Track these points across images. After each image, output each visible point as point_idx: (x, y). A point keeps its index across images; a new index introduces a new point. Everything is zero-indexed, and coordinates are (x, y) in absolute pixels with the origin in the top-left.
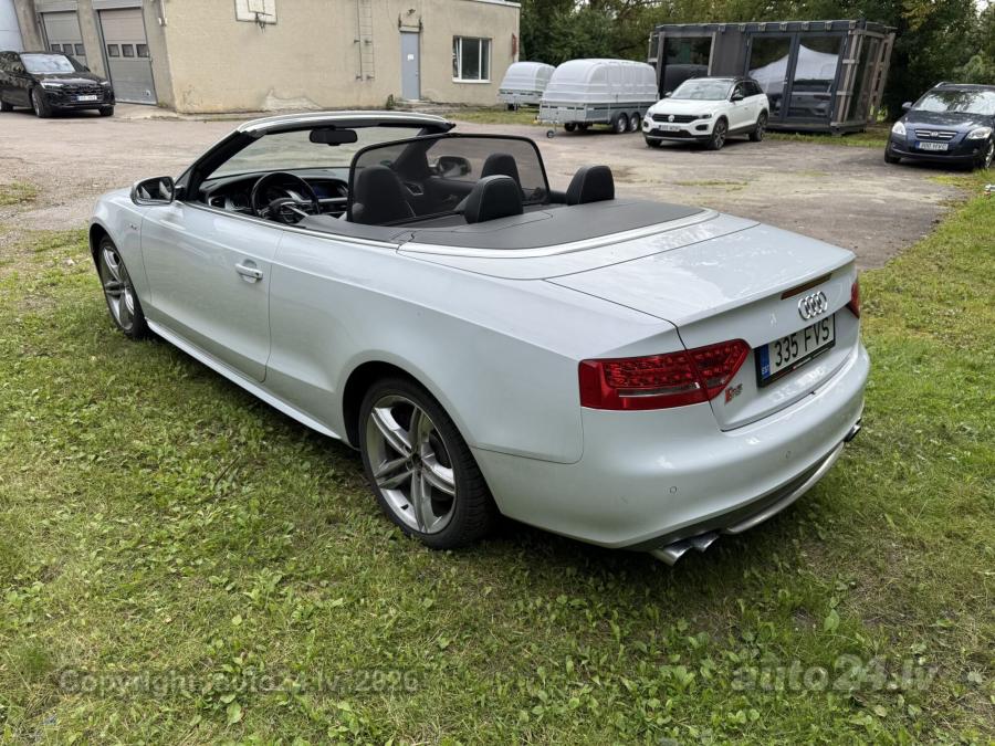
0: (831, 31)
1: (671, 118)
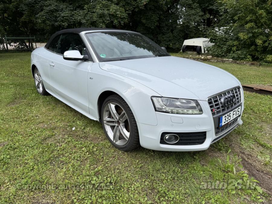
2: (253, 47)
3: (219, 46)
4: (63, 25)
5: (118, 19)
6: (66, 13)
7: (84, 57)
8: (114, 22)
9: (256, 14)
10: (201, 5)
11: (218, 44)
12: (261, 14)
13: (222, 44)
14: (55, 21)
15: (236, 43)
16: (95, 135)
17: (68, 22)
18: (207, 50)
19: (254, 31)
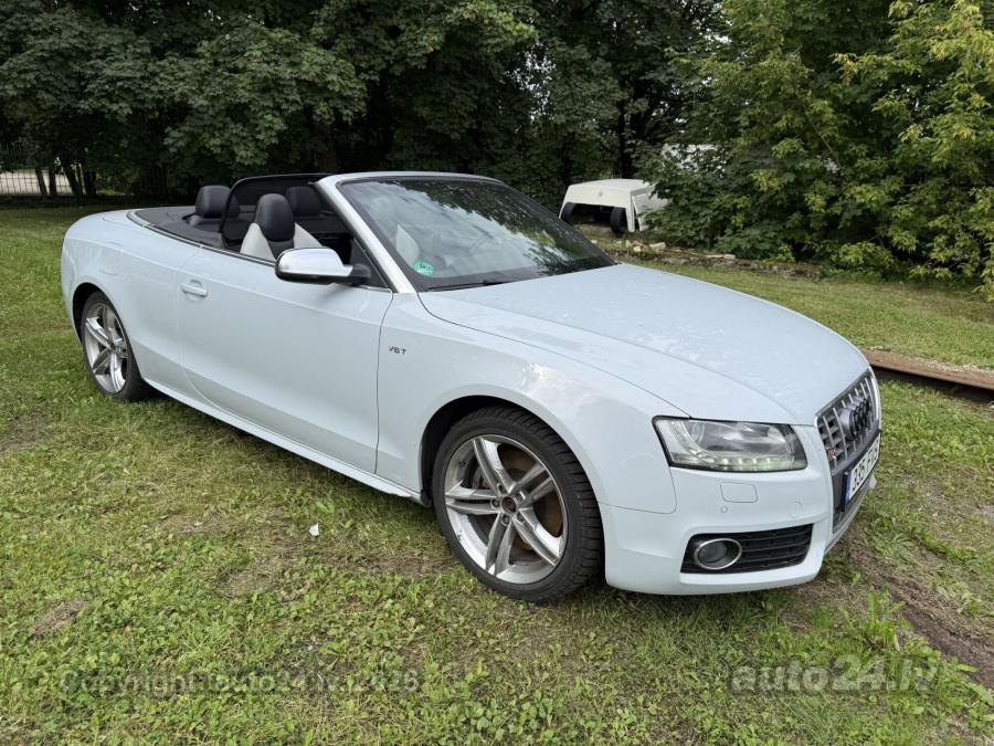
2: (796, 217)
3: (686, 210)
4: (109, 110)
5: (332, 98)
6: (124, 67)
7: (353, 272)
8: (318, 112)
9: (803, 111)
10: (619, 66)
11: (682, 202)
12: (821, 113)
13: (697, 204)
14: (76, 93)
15: (742, 201)
16: (399, 548)
17: (135, 101)
18: (648, 222)
19: (801, 164)
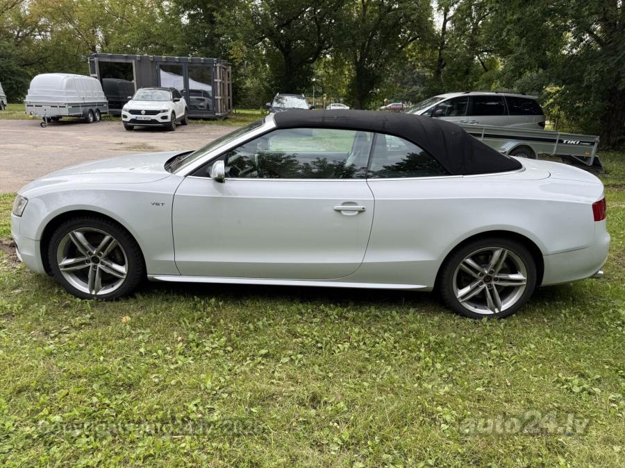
0: (204, 63)
1: (143, 112)
